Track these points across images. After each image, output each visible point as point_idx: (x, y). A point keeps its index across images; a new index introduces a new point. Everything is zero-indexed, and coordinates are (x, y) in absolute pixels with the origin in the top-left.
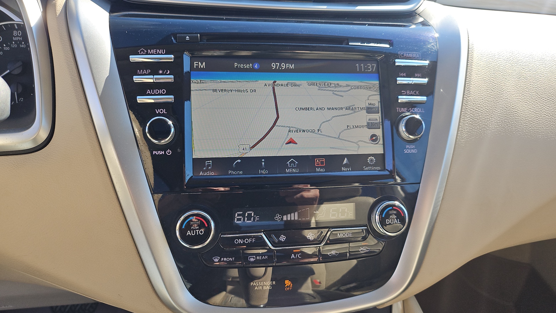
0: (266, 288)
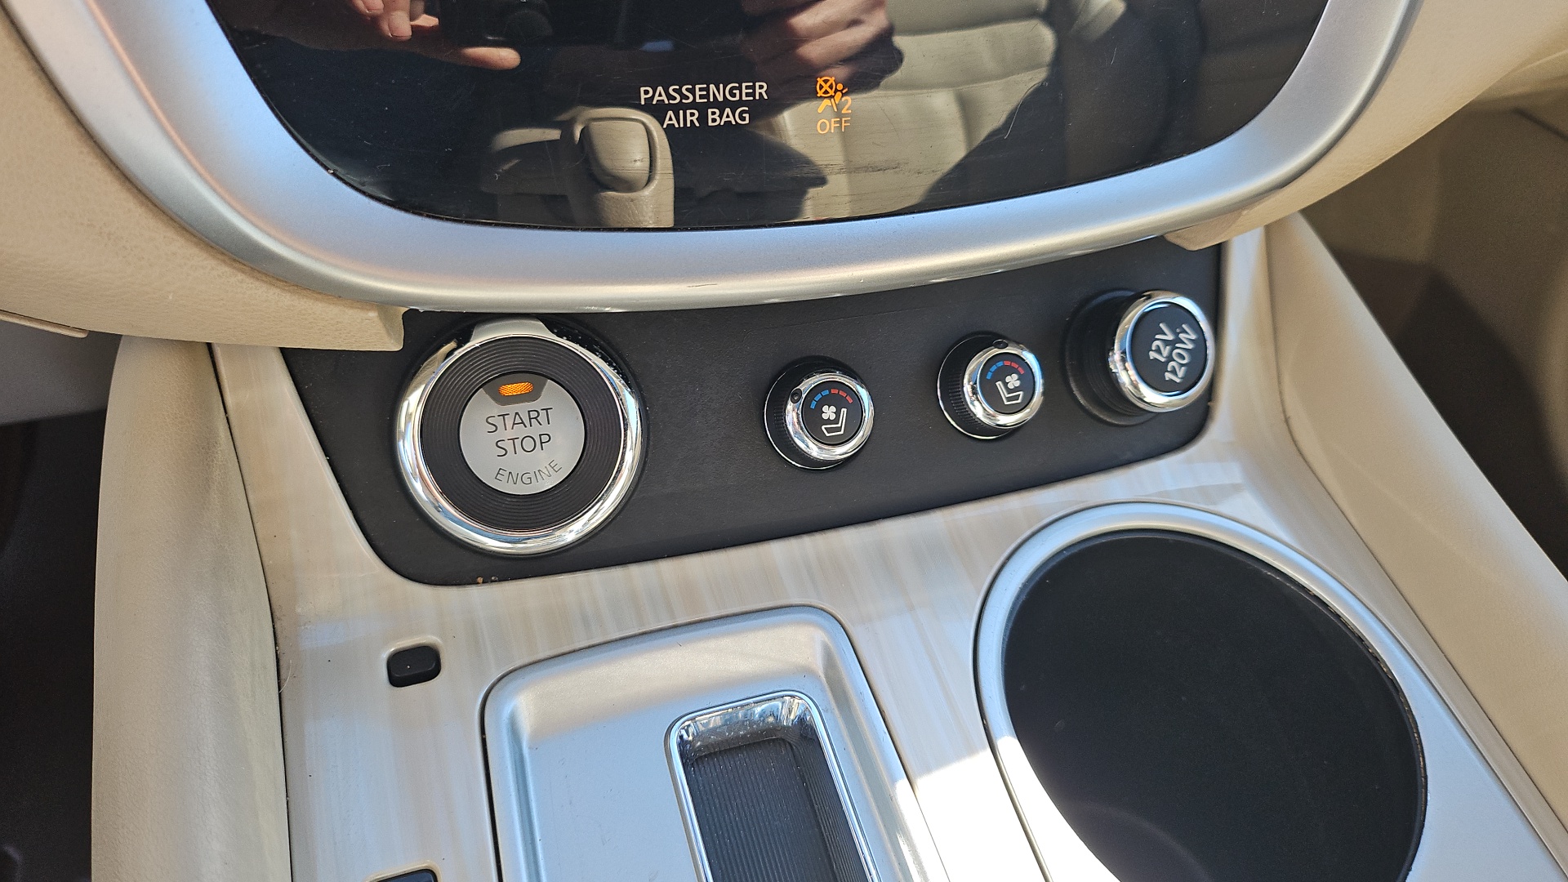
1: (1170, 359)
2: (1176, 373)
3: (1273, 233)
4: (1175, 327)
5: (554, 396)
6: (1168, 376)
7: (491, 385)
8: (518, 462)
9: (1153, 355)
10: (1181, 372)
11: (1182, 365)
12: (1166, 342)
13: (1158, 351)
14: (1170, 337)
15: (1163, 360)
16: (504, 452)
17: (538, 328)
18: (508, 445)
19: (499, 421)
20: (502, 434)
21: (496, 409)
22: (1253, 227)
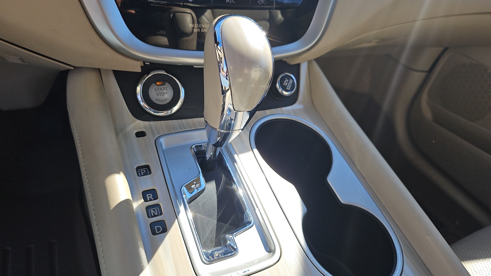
0: (204, 30)
1: (287, 85)
2: (289, 88)
3: (309, 62)
4: (289, 79)
5: (167, 85)
6: (287, 88)
7: (155, 82)
8: (160, 97)
9: (284, 84)
10: (290, 88)
11: (290, 87)
12: (287, 82)
13: (285, 83)
14: (288, 81)
15: (286, 85)
16: (158, 95)
17: (164, 72)
18: (159, 94)
19: (157, 89)
20: (158, 92)
21: (156, 87)
22: (306, 61)
